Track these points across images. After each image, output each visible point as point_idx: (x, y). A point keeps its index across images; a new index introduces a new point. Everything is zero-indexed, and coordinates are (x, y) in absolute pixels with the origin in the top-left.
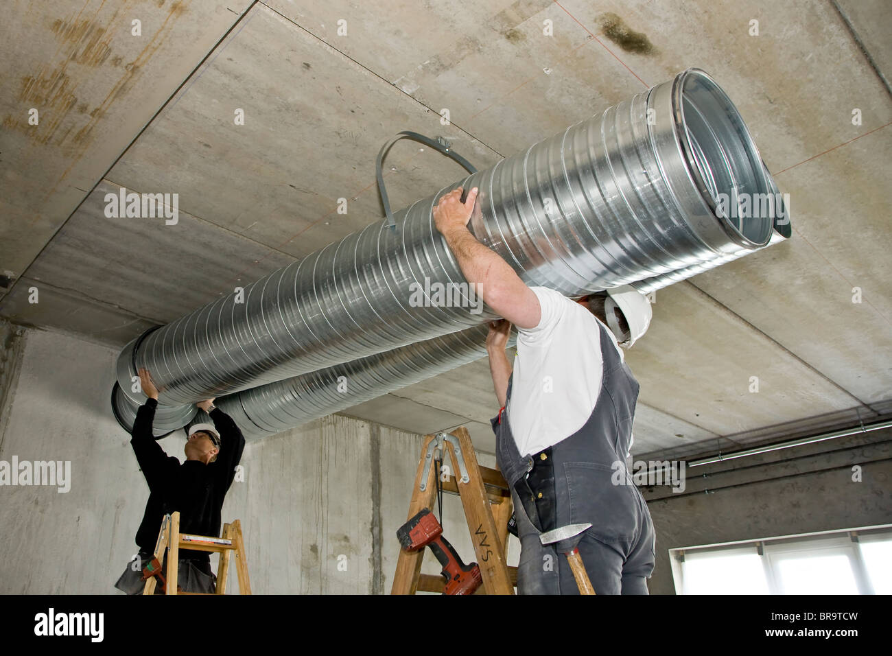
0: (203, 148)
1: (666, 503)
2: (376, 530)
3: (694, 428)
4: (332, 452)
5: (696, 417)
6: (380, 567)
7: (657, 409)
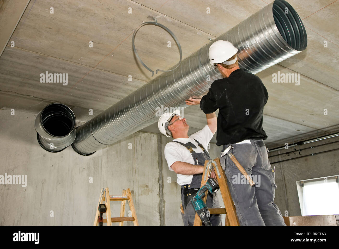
0: (49, 29)
1: (295, 160)
2: (161, 182)
3: (304, 127)
4: (140, 149)
5: (303, 122)
6: (163, 197)
7: (284, 120)
